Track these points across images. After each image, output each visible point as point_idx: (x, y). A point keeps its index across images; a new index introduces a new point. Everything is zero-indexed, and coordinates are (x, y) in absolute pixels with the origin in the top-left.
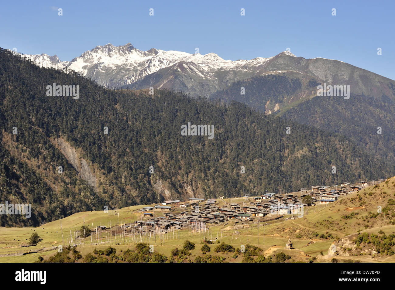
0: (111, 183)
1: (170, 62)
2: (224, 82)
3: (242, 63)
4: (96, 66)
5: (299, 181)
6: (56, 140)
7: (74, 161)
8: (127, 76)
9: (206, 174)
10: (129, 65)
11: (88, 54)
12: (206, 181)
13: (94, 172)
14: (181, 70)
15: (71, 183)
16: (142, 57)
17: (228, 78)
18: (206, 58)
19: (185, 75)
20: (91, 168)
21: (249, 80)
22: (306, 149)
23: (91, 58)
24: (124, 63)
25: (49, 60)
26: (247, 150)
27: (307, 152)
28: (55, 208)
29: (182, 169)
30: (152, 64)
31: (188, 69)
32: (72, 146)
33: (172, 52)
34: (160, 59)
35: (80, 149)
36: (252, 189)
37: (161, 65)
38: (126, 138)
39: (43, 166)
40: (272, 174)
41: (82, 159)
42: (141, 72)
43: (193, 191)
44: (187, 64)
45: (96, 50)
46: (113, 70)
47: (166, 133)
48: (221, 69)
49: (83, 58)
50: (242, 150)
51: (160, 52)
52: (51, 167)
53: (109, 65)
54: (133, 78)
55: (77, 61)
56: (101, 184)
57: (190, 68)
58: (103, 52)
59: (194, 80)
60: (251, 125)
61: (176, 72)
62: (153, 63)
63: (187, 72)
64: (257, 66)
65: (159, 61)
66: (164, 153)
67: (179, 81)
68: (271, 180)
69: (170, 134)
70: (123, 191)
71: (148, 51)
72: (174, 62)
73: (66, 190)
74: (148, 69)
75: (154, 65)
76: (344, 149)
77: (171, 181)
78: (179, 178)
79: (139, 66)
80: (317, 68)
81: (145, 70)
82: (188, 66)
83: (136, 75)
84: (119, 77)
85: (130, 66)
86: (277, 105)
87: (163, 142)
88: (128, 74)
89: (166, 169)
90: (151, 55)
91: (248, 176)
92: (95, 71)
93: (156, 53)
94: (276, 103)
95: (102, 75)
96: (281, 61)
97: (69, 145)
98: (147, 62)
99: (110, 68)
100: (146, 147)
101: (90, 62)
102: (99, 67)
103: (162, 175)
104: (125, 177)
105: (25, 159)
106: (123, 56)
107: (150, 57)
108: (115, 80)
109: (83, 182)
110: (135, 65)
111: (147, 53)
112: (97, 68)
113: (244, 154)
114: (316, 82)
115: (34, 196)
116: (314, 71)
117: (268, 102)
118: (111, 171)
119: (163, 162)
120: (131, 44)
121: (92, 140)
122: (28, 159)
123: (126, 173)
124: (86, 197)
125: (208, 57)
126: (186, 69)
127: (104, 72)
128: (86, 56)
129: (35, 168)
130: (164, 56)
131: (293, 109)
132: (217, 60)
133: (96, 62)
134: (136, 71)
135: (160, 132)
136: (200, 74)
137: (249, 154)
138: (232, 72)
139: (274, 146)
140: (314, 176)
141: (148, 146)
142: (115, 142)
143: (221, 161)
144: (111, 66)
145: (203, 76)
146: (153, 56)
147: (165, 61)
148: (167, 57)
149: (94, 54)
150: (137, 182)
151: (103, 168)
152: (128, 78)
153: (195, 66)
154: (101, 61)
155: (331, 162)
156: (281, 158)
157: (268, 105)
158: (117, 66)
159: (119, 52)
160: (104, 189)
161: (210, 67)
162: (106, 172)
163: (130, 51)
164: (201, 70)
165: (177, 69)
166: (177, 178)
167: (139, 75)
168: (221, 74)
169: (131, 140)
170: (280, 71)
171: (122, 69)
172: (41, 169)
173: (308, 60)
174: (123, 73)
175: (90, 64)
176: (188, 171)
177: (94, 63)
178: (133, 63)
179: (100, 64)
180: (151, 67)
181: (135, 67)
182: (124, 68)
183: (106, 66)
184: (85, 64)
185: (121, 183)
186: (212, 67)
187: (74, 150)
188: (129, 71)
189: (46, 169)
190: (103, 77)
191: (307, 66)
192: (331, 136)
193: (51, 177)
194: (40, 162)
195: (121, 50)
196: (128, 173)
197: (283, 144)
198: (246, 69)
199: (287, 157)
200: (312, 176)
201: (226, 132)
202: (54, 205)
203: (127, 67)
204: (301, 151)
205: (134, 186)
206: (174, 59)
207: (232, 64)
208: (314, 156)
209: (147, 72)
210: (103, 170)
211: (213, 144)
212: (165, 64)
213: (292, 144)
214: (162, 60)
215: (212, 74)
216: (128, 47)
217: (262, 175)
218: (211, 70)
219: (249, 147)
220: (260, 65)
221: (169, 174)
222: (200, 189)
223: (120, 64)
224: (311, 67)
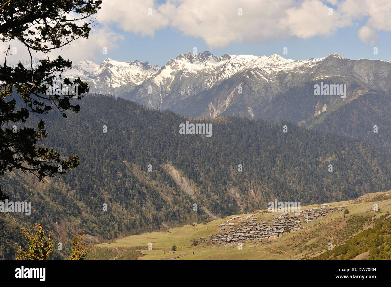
0: (202, 192)
1: (241, 66)
2: (284, 84)
3: (300, 64)
4: (181, 72)
5: (329, 179)
6: (165, 165)
7: (178, 179)
8: (206, 80)
9: (262, 180)
10: (207, 70)
11: (174, 62)
12: (263, 185)
13: (191, 185)
14: (249, 77)
15: (177, 194)
16: (217, 62)
17: (287, 80)
18: (270, 59)
19: (252, 81)
20: (188, 183)
21: (302, 85)
22: (334, 156)
23: (176, 65)
24: (204, 68)
25: (142, 66)
26: (291, 160)
27: (335, 158)
28: (169, 213)
29: (247, 177)
30: (226, 69)
31: (255, 75)
32: (175, 168)
33: (242, 56)
34: (233, 63)
35: (181, 171)
36: (294, 188)
37: (233, 69)
38: (209, 159)
39: (159, 185)
40: (308, 177)
41: (182, 177)
42: (218, 75)
43: (255, 192)
44: (253, 71)
45: (180, 58)
46: (195, 75)
47: (235, 153)
48: (282, 71)
49: (170, 65)
50: (287, 160)
51: (232, 57)
52: (164, 185)
53: (191, 71)
54: (212, 81)
55: (165, 68)
56: (195, 193)
57: (257, 74)
58: (186, 59)
59: (260, 84)
60: (295, 139)
61: (245, 79)
62: (227, 67)
63: (254, 77)
64: (312, 67)
65: (232, 65)
66: (235, 167)
67: (247, 87)
68: (307, 181)
69: (238, 154)
70: (209, 197)
71: (222, 57)
72: (244, 66)
73: (175, 200)
74: (223, 73)
75: (228, 69)
76: (366, 151)
77: (240, 187)
78: (245, 184)
79: (216, 70)
80: (360, 68)
81: (221, 74)
82: (255, 73)
83: (214, 79)
84: (200, 81)
85: (209, 70)
86: (325, 105)
87: (233, 160)
88: (207, 78)
89: (236, 179)
90: (225, 60)
91: (292, 179)
92: (180, 77)
93: (229, 58)
94: (324, 104)
95: (187, 80)
96: (331, 63)
97: (174, 168)
98: (222, 67)
99: (193, 74)
100: (222, 164)
101: (176, 69)
102: (183, 73)
103: (234, 183)
104: (210, 187)
105: (148, 181)
106: (203, 62)
107: (224, 62)
108: (197, 84)
109: (184, 193)
110: (213, 69)
111: (221, 58)
112: (182, 74)
113: (289, 163)
114: (356, 84)
115: (156, 206)
116: (358, 72)
117: (318, 104)
118: (201, 184)
119: (234, 174)
120: (208, 52)
121: (187, 163)
122: (150, 181)
123: (210, 184)
124: (187, 203)
125: (272, 58)
126: (253, 75)
127: (188, 77)
128: (173, 64)
129: (155, 187)
130: (236, 60)
131: (336, 111)
132: (279, 61)
133: (181, 69)
134: (214, 75)
135: (231, 153)
136: (265, 78)
137: (292, 163)
138: (290, 75)
139: (311, 154)
140: (340, 175)
141: (224, 163)
142: (202, 163)
143: (273, 169)
144: (194, 71)
145: (267, 80)
146: (227, 61)
147: (236, 65)
148: (238, 61)
149: (179, 61)
150: (218, 190)
151: (196, 182)
152: (207, 81)
153: (260, 72)
154: (185, 67)
155: (353, 164)
156: (317, 163)
157: (318, 106)
158: (198, 71)
159: (199, 58)
160: (197, 196)
161: (273, 71)
162: (198, 185)
163: (208, 58)
164: (265, 74)
165: (246, 76)
166: (243, 184)
167: (216, 78)
168: (282, 76)
169: (213, 160)
170: (327, 77)
171: (202, 73)
172: (159, 187)
173: (353, 61)
174: (203, 77)
175: (176, 71)
176: (250, 179)
177: (179, 69)
178: (211, 67)
179: (184, 70)
180: (225, 71)
181: (212, 71)
182: (204, 72)
183: (190, 71)
184: (172, 71)
185: (208, 191)
186: (275, 70)
187: (177, 171)
188: (208, 75)
189: (161, 187)
190: (188, 81)
191: (352, 67)
192: (356, 142)
193: (165, 192)
194: (157, 182)
195: (201, 57)
196: (212, 184)
197: (318, 153)
198: (302, 70)
199: (321, 162)
200: (338, 175)
201: (276, 148)
202: (169, 210)
203: (206, 72)
204: (330, 158)
205: (216, 193)
206: (244, 62)
207: (291, 66)
208: (341, 161)
209: (222, 75)
210: (196, 184)
211: (268, 157)
212: (237, 68)
213: (324, 152)
214: (234, 64)
215: (274, 77)
216: (206, 54)
217: (301, 178)
218: (273, 73)
219: (292, 158)
220: (314, 66)
221: (239, 182)
222: (259, 191)
223: (200, 70)
224: (355, 68)
